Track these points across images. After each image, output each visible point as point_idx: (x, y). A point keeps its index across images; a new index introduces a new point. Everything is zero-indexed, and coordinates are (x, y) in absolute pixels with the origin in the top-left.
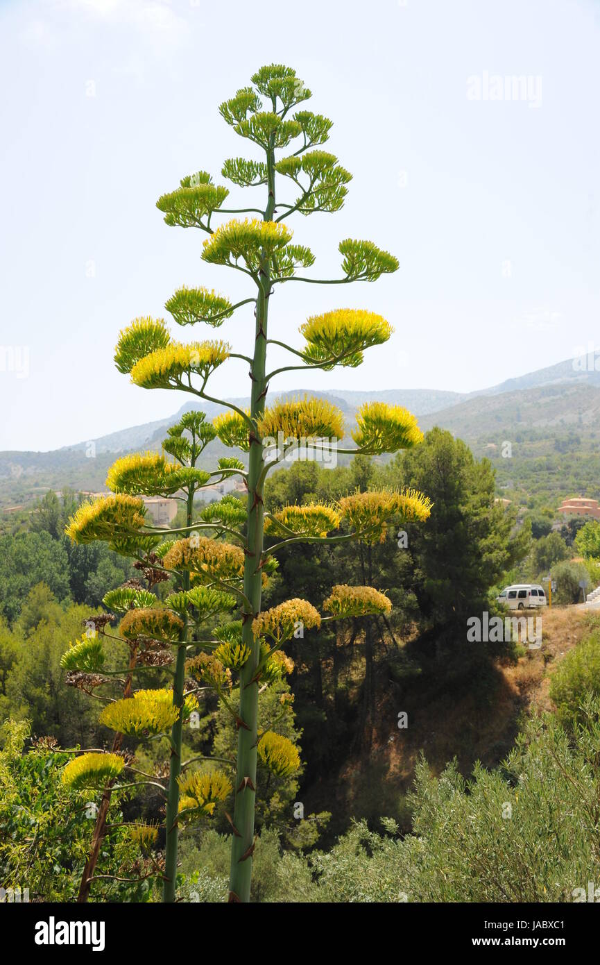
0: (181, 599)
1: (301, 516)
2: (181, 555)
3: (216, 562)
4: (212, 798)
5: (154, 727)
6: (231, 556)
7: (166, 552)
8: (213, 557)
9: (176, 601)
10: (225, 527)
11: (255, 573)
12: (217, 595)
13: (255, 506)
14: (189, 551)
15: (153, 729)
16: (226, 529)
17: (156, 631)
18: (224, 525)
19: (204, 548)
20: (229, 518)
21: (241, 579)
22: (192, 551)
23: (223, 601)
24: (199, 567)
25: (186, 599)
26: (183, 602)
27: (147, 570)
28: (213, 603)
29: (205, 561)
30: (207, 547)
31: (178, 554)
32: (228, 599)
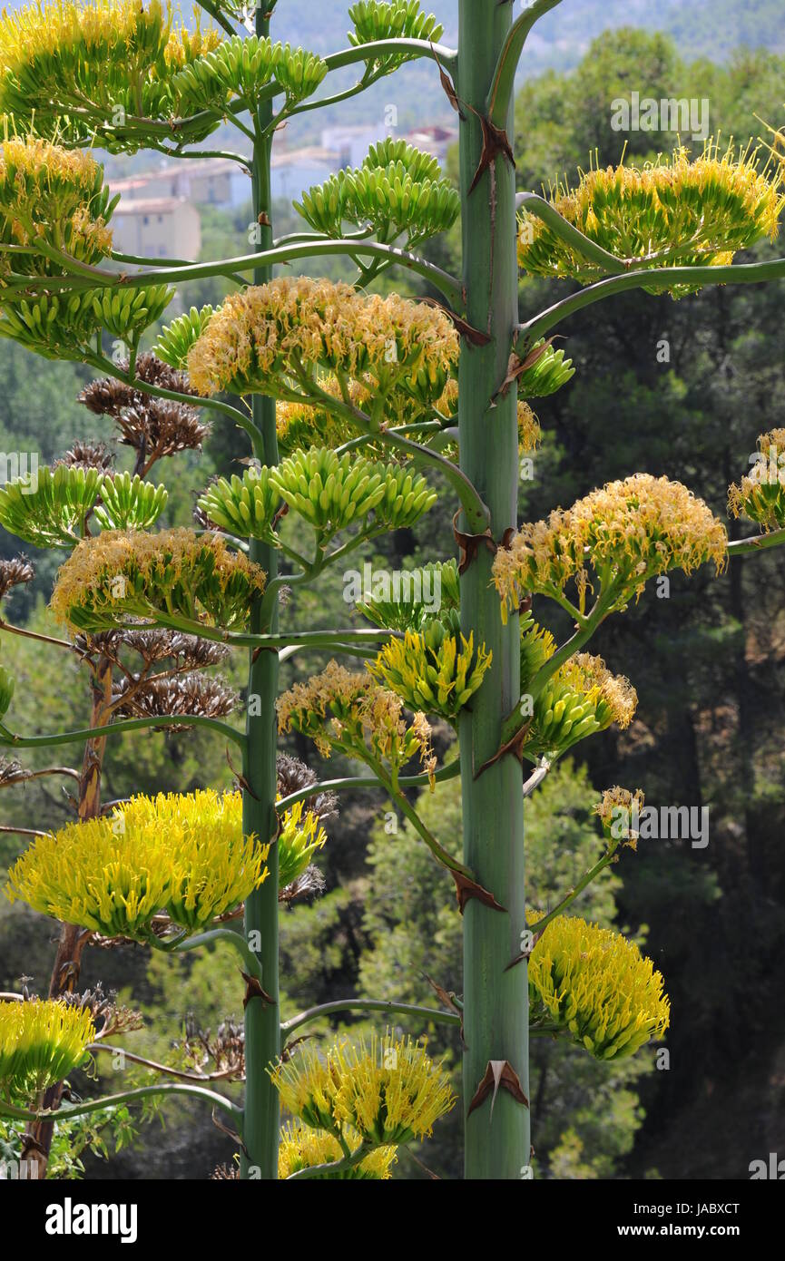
0: (251, 494)
1: (642, 200)
2: (244, 341)
3: (363, 362)
4: (389, 1127)
5: (190, 906)
6: (414, 339)
7: (190, 341)
8: (352, 346)
9: (236, 500)
10: (386, 247)
11: (494, 398)
12: (371, 475)
13: (483, 169)
14: (272, 325)
15: (185, 912)
16: (389, 255)
17: (175, 605)
18: (383, 242)
19: (322, 316)
20: (399, 211)
21: (446, 424)
22: (279, 326)
23: (392, 495)
24: (305, 378)
25: (268, 491)
26: (259, 502)
27: (128, 413)
28: (359, 503)
29: (328, 361)
30: (330, 310)
31: (234, 340)
32: (407, 487)
